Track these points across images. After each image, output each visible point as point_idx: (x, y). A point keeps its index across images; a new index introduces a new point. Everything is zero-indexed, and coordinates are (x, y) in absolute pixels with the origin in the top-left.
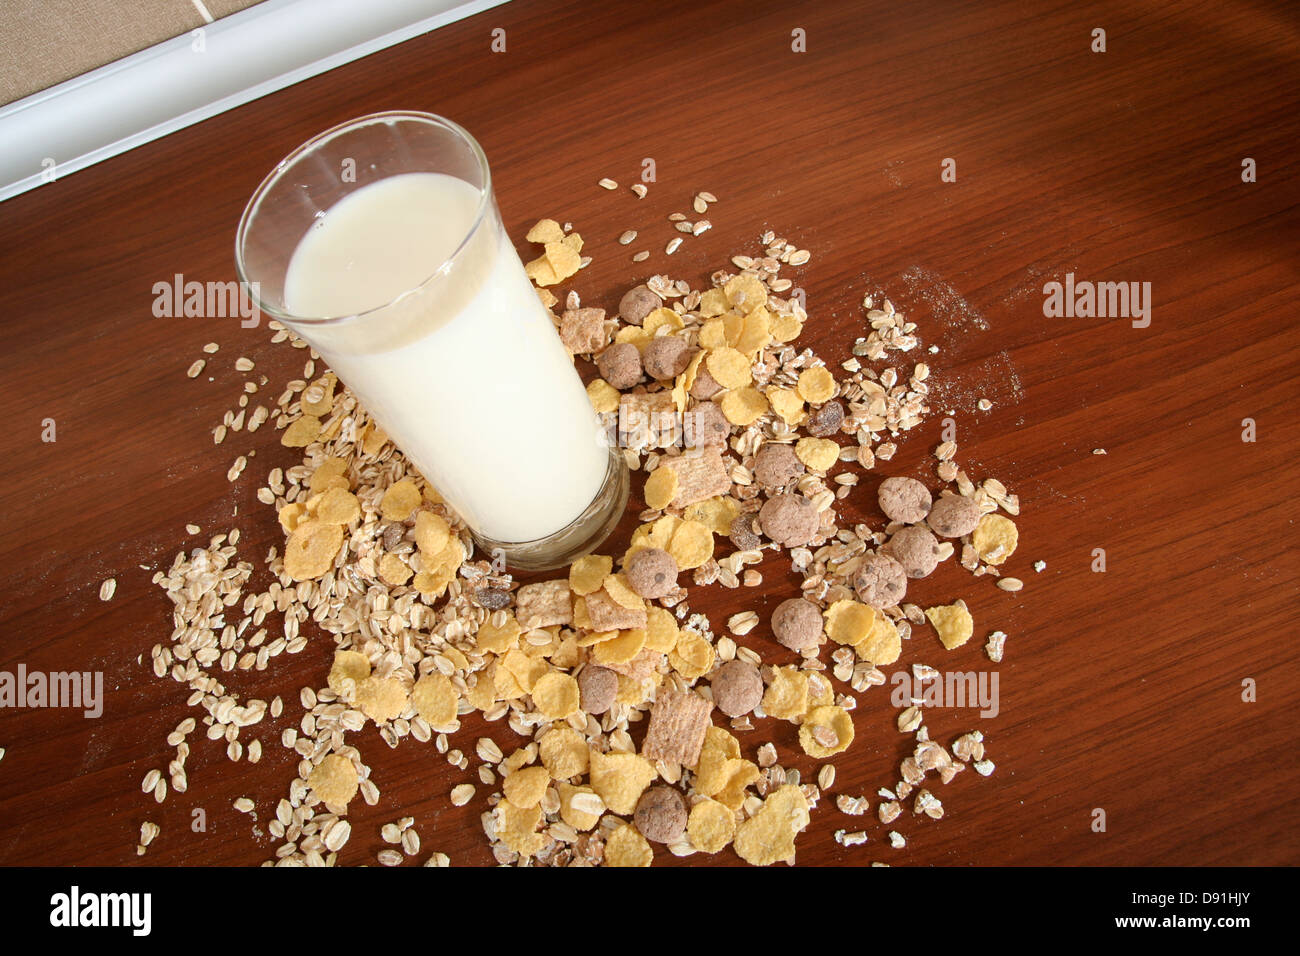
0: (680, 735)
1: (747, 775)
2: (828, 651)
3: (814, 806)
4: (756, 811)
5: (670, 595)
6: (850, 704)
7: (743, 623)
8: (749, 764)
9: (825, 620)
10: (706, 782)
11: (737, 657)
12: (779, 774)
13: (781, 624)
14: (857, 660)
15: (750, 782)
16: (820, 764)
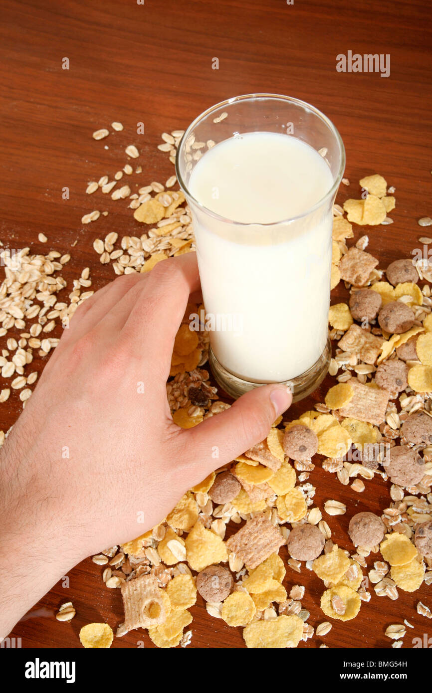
0: (255, 546)
1: (278, 595)
2: (374, 559)
3: (305, 640)
4: (270, 618)
5: (302, 463)
6: (366, 598)
7: (335, 508)
8: (283, 590)
9: (385, 539)
10: (252, 582)
11: (317, 525)
12: (297, 608)
13: (356, 523)
14: (388, 575)
15: (278, 600)
16: (325, 619)
